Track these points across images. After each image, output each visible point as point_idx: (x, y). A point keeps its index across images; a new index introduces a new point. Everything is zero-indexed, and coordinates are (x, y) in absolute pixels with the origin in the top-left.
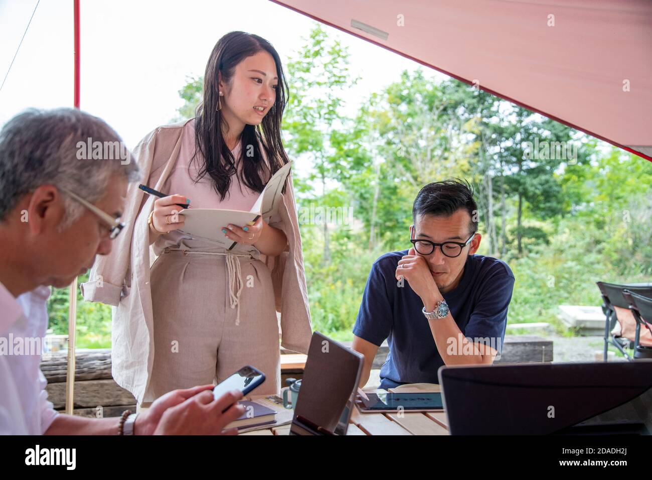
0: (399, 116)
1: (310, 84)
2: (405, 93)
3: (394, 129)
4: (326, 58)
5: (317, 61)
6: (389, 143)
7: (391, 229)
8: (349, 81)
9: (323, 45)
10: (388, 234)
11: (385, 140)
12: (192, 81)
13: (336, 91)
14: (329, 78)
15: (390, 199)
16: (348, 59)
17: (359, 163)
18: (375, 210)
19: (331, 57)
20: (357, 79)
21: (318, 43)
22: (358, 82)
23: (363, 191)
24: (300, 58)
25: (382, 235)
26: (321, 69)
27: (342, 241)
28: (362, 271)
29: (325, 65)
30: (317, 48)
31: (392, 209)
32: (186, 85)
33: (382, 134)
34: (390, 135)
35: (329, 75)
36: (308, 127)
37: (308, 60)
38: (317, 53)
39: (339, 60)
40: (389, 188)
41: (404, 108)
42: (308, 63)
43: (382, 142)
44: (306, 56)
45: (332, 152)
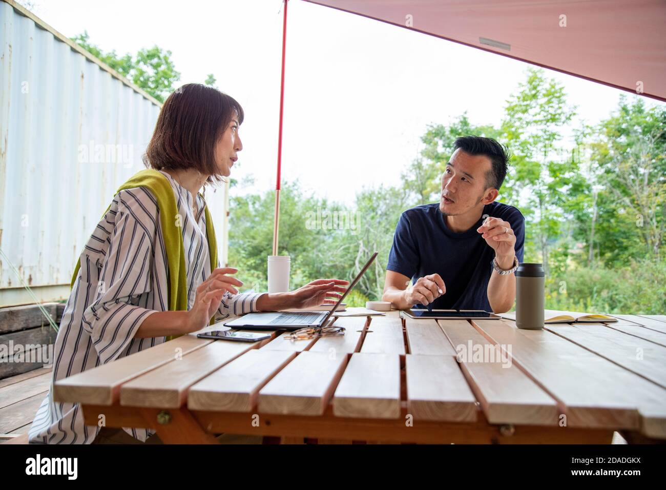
0: (617, 147)
1: (528, 123)
2: (624, 126)
3: (611, 159)
4: (542, 100)
5: (533, 103)
6: (608, 172)
7: (612, 249)
8: (563, 118)
9: (539, 88)
10: (609, 255)
11: (603, 170)
12: (431, 129)
13: (552, 127)
14: (544, 117)
15: (609, 221)
16: (563, 98)
17: (578, 188)
18: (593, 231)
19: (546, 99)
20: (570, 115)
21: (535, 88)
22: (572, 117)
23: (580, 214)
24: (519, 101)
25: (602, 254)
26: (538, 110)
27: (560, 258)
28: (577, 283)
29: (541, 106)
30: (533, 92)
31: (611, 231)
32: (427, 132)
33: (601, 165)
34: (609, 165)
35: (545, 114)
36: (527, 159)
37: (525, 103)
38: (534, 96)
39: (554, 100)
40: (607, 212)
41: (623, 139)
42: (527, 105)
43: (601, 171)
44: (524, 100)
45: (549, 180)
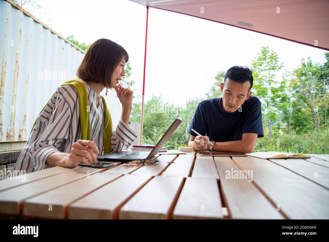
0: (301, 81)
1: (262, 70)
2: (304, 72)
3: (299, 86)
4: (268, 60)
5: (264, 62)
6: (297, 92)
7: (299, 126)
8: (277, 68)
9: (267, 55)
10: (298, 129)
11: (295, 91)
12: (219, 73)
13: (272, 72)
14: (269, 67)
15: (298, 114)
16: (277, 59)
17: (284, 99)
18: (291, 118)
19: (270, 60)
20: (281, 67)
21: (265, 55)
22: (281, 68)
23: (285, 110)
24: (258, 61)
25: (295, 128)
26: (266, 64)
27: (276, 130)
28: (284, 141)
29: (268, 63)
30: (264, 57)
31: (299, 118)
32: (217, 75)
33: (294, 89)
34: (298, 89)
35: (269, 66)
36: (261, 86)
37: (261, 62)
38: (265, 59)
39: (273, 60)
40: (297, 110)
41: (303, 78)
42: (261, 63)
43: (294, 92)
44: (260, 60)
45: (272, 95)
